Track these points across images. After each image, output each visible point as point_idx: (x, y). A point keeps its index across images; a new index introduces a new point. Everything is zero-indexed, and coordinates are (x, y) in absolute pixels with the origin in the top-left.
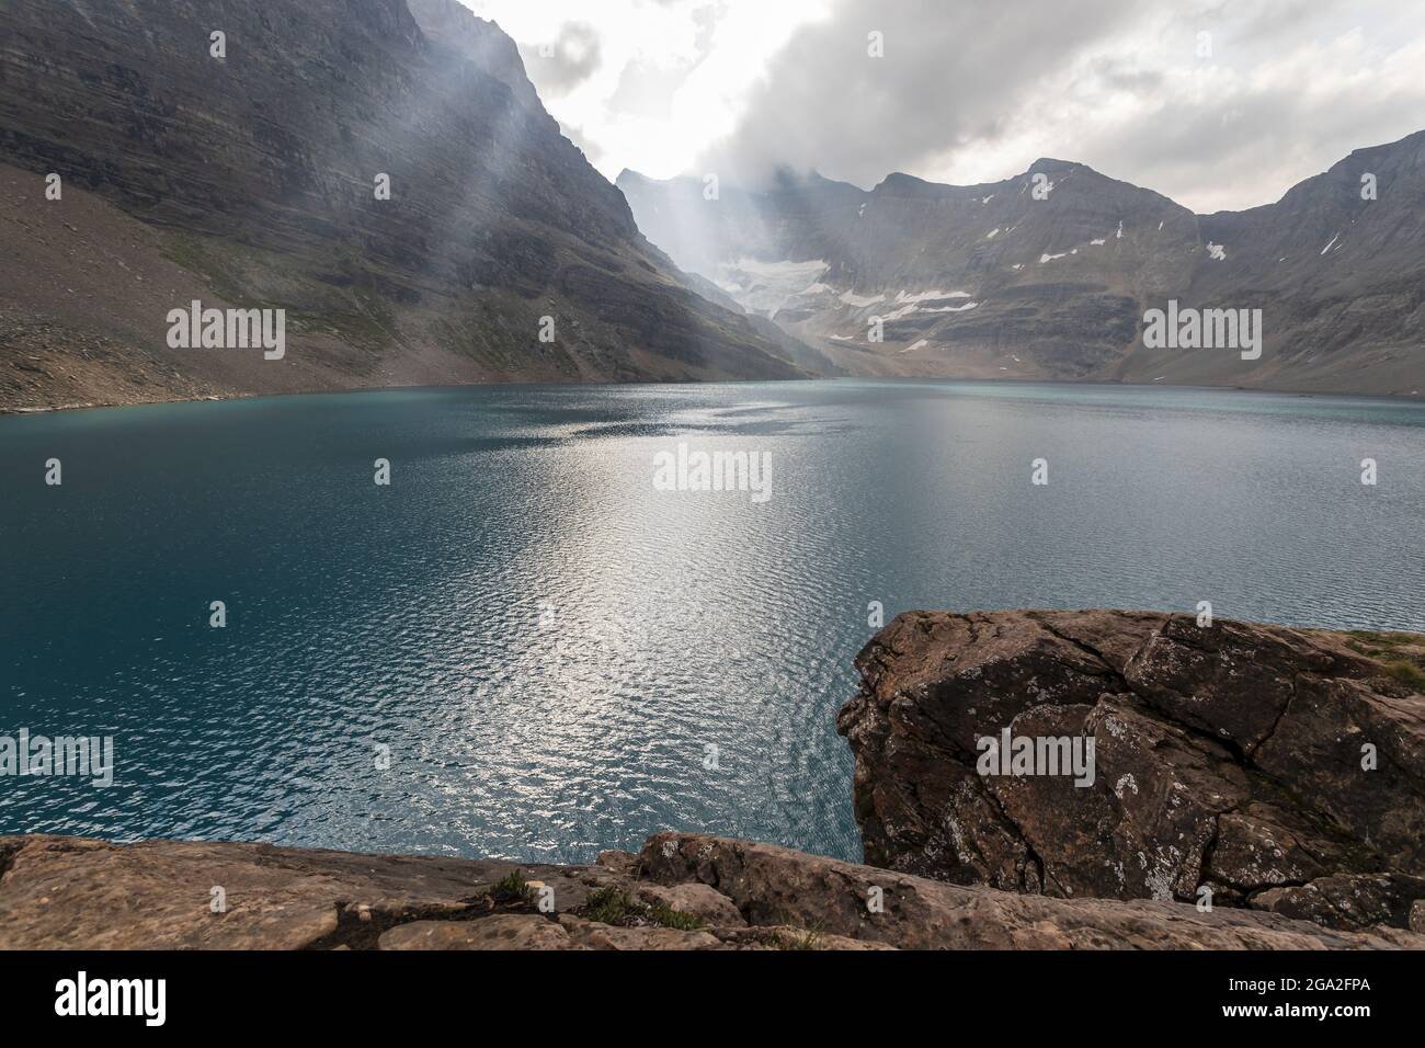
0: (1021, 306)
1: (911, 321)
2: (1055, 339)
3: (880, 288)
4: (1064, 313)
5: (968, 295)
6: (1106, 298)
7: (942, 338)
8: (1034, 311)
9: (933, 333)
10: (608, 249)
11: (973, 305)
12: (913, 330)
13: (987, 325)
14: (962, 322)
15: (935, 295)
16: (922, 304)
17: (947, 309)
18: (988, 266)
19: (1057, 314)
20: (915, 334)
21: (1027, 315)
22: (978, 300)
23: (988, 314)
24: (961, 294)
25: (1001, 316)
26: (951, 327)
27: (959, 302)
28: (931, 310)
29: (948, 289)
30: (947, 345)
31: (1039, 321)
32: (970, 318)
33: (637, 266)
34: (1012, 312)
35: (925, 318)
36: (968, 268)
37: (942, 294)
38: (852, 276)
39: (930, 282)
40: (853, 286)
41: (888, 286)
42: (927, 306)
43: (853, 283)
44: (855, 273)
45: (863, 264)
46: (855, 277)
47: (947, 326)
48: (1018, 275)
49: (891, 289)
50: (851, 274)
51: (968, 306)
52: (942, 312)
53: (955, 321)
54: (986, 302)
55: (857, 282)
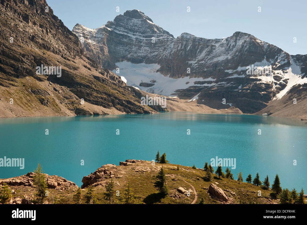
0: (231, 85)
1: (191, 89)
2: (244, 98)
3: (180, 75)
5: (212, 80)
6: (261, 84)
7: (203, 96)
9: (200, 95)
10: (73, 61)
11: (215, 84)
12: (192, 93)
13: (219, 92)
14: (210, 91)
15: (201, 79)
16: (195, 83)
17: (206, 85)
18: (220, 70)
19: (244, 89)
21: (234, 89)
22: (216, 82)
23: (219, 88)
24: (210, 79)
25: (225, 89)
27: (210, 82)
28: (199, 85)
29: (205, 77)
30: (205, 99)
31: (238, 91)
32: (213, 89)
33: (84, 68)
34: (228, 88)
35: (197, 88)
36: (212, 70)
37: (203, 79)
38: (169, 71)
39: (199, 75)
40: (169, 74)
41: (183, 75)
42: (198, 84)
43: (169, 73)
44: (170, 69)
45: (173, 66)
46: (170, 71)
47: (205, 91)
48: (231, 74)
49: (184, 76)
50: (168, 70)
51: (213, 84)
52: (203, 86)
53: (208, 90)
54: (219, 83)
55: (171, 73)
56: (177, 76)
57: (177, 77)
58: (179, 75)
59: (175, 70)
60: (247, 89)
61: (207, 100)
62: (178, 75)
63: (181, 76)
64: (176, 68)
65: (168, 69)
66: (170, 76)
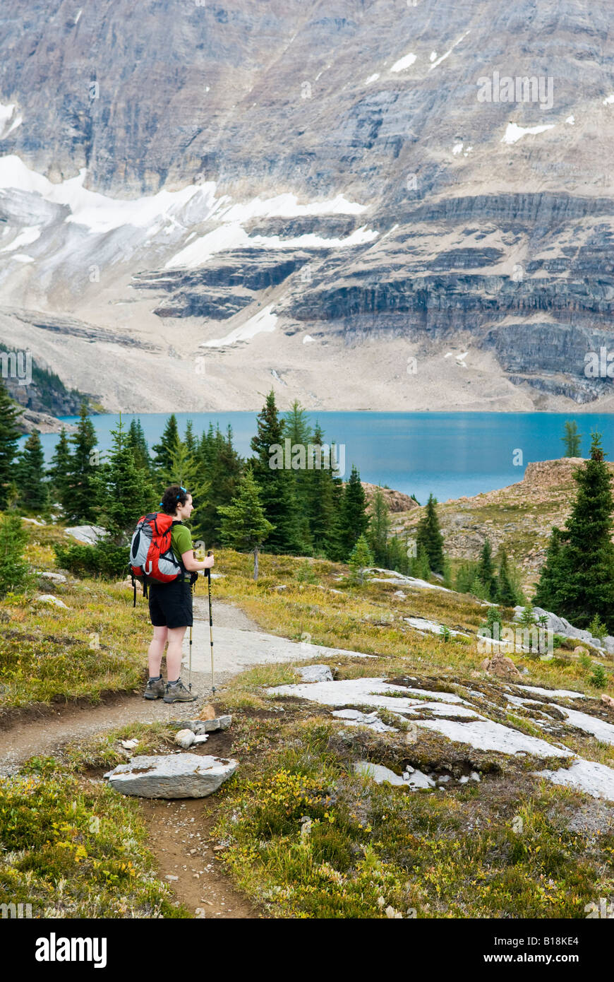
0: (470, 243)
1: (231, 270)
2: (540, 318)
3: (152, 179)
4: (554, 262)
5: (356, 209)
7: (304, 311)
8: (492, 256)
9: (287, 303)
11: (370, 236)
12: (239, 291)
13: (397, 285)
14: (348, 277)
15: (289, 205)
16: (253, 232)
17: (312, 241)
18: (398, 143)
19: (540, 263)
20: (242, 302)
21: (482, 265)
22: (382, 223)
23: (402, 259)
24: (339, 204)
25: (429, 266)
26: (321, 287)
28: (274, 242)
29: (312, 190)
30: (315, 330)
31: (505, 278)
32: (362, 267)
34: (449, 258)
35: (264, 263)
36: (354, 145)
37: (300, 203)
38: (79, 145)
39: (270, 173)
40: (83, 172)
41: (170, 174)
42: (268, 232)
43: (83, 162)
44: (88, 138)
45: (105, 117)
46: (88, 150)
47: (316, 283)
48: (461, 170)
49: (180, 183)
50: (75, 140)
51: (361, 236)
52: (301, 249)
53: (331, 272)
54: (396, 229)
55: (92, 163)
56: (137, 184)
57: (129, 188)
58: (147, 175)
59: (118, 144)
60: (554, 265)
61: (326, 338)
62: (141, 175)
63: (162, 182)
64: (127, 128)
65: (72, 132)
66: (88, 177)
